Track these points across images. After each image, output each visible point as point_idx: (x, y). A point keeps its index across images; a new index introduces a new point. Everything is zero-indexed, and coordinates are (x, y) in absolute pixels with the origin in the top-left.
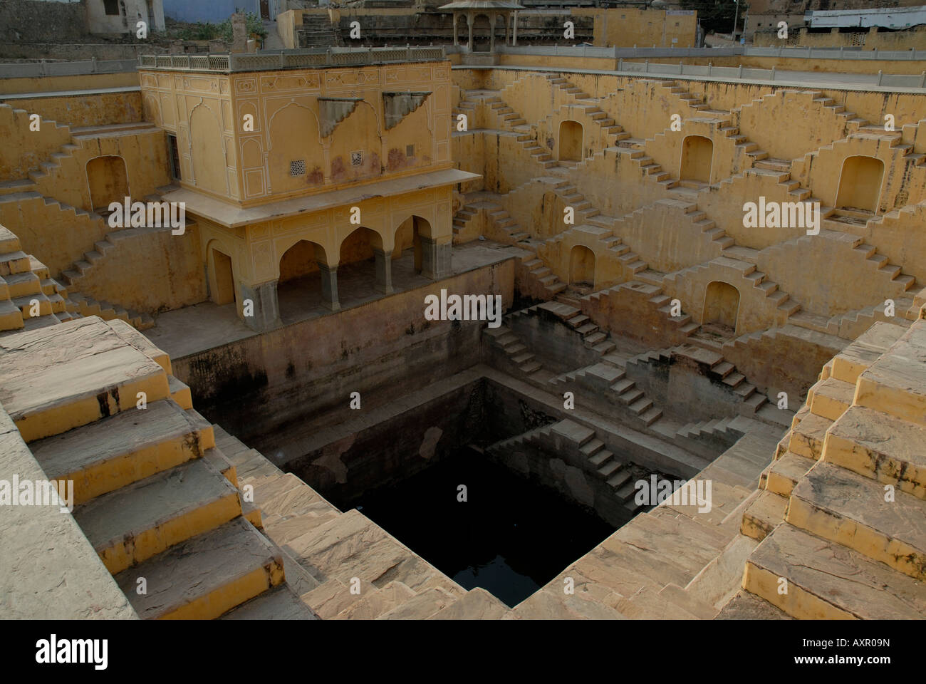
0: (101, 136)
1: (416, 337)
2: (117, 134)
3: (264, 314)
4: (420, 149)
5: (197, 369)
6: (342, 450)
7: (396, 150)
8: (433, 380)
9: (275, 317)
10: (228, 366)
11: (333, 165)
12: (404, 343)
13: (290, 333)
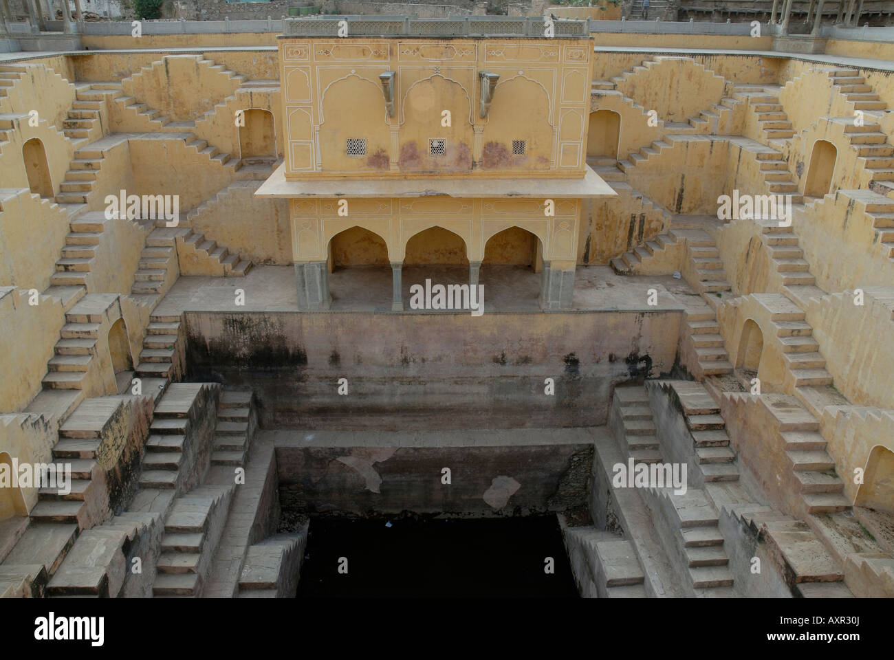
0: (254, 90)
1: (508, 369)
2: (269, 90)
3: (307, 293)
4: (533, 146)
5: (230, 326)
6: (375, 458)
7: (497, 144)
8: (528, 424)
9: (320, 299)
10: (263, 334)
11: (403, 150)
12: (489, 370)
13: (337, 321)
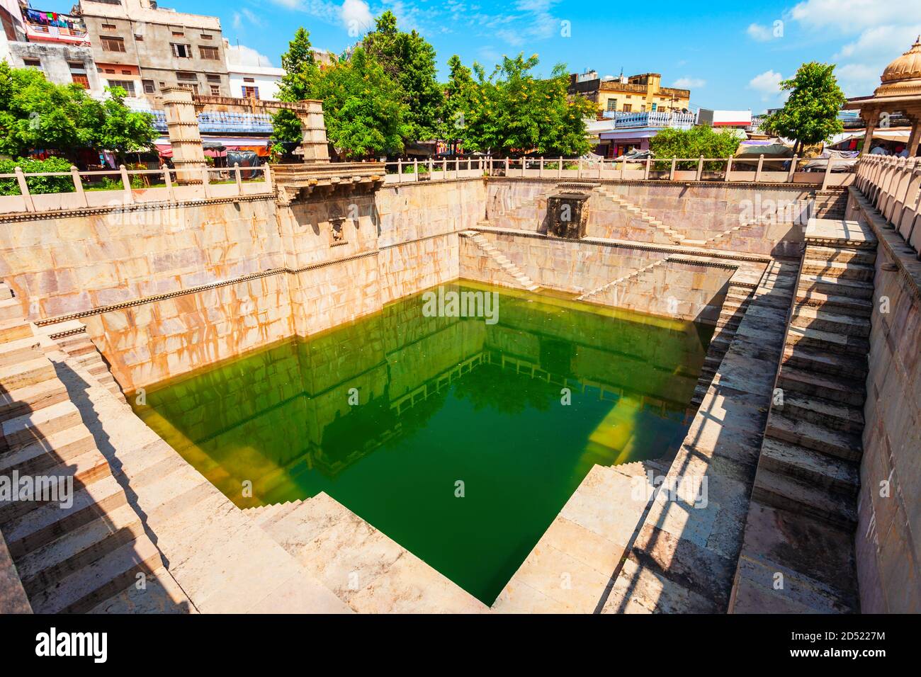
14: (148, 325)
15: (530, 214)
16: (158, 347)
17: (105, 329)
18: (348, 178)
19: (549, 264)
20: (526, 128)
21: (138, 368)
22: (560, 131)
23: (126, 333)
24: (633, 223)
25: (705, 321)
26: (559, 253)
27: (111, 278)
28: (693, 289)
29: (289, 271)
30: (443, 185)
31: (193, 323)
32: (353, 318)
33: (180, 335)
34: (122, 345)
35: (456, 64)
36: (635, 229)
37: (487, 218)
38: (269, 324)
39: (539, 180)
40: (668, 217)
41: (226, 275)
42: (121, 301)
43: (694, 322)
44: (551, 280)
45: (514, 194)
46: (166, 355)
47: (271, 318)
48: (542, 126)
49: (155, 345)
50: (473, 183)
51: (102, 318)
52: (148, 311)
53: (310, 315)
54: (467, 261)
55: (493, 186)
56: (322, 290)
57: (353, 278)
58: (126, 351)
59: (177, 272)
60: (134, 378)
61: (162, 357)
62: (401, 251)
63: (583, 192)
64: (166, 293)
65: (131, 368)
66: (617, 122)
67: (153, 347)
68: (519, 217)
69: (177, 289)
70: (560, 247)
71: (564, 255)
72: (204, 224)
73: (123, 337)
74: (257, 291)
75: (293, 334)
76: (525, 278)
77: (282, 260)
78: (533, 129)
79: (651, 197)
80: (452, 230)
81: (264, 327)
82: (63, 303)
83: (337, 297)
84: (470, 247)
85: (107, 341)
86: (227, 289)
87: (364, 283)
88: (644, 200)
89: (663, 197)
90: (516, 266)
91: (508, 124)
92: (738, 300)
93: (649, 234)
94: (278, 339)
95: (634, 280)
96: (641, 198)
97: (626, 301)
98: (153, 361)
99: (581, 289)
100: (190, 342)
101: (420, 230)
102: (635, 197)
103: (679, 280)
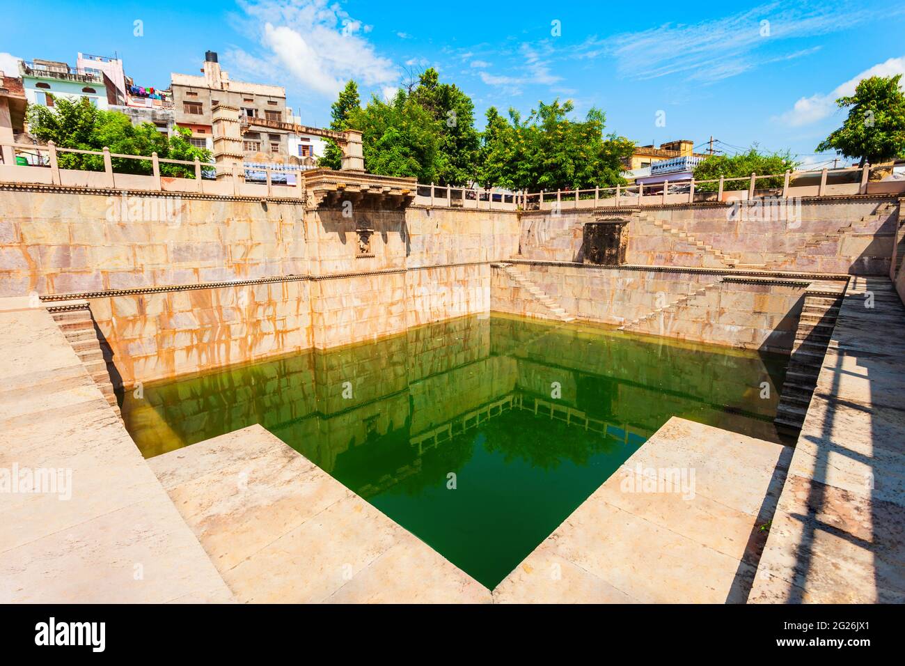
14: (159, 316)
15: (565, 244)
16: (166, 341)
17: (113, 314)
18: (378, 188)
19: (586, 294)
20: (561, 164)
21: (142, 361)
22: (595, 167)
23: (134, 321)
24: (679, 247)
25: (772, 350)
26: (596, 281)
27: (127, 262)
28: (755, 312)
29: (312, 279)
30: (476, 213)
31: (206, 320)
32: (375, 336)
33: (191, 331)
34: (128, 334)
35: (493, 114)
36: (681, 253)
37: (520, 252)
38: (286, 332)
39: (575, 211)
40: (718, 241)
41: (246, 275)
42: (134, 286)
43: (759, 351)
44: (587, 310)
45: (549, 226)
46: (174, 351)
47: (289, 327)
48: (577, 162)
49: (163, 337)
50: (507, 216)
51: (112, 302)
52: (160, 301)
53: (330, 327)
54: (499, 293)
55: (526, 220)
56: (344, 302)
57: (377, 294)
58: (133, 340)
59: (195, 265)
60: (136, 370)
61: (169, 353)
62: (430, 275)
63: (621, 217)
64: (182, 284)
65: (135, 359)
66: (654, 168)
67: (160, 340)
68: (554, 248)
69: (193, 282)
70: (598, 275)
71: (602, 283)
72: (229, 219)
73: (131, 325)
74: (276, 296)
75: (311, 346)
76: (559, 309)
77: (306, 268)
78: (568, 165)
79: (697, 221)
80: (483, 260)
81: (280, 335)
82: (73, 281)
83: (359, 312)
84: (502, 279)
85: (113, 326)
86: (246, 289)
87: (390, 301)
88: (689, 224)
89: (711, 220)
90: (550, 298)
91: (543, 161)
92: (820, 310)
93: (697, 258)
94: (294, 350)
95: (683, 305)
96: (685, 222)
97: (674, 329)
98: (159, 355)
99: (623, 319)
100: (200, 340)
101: (451, 255)
102: (679, 222)
103: (737, 303)
